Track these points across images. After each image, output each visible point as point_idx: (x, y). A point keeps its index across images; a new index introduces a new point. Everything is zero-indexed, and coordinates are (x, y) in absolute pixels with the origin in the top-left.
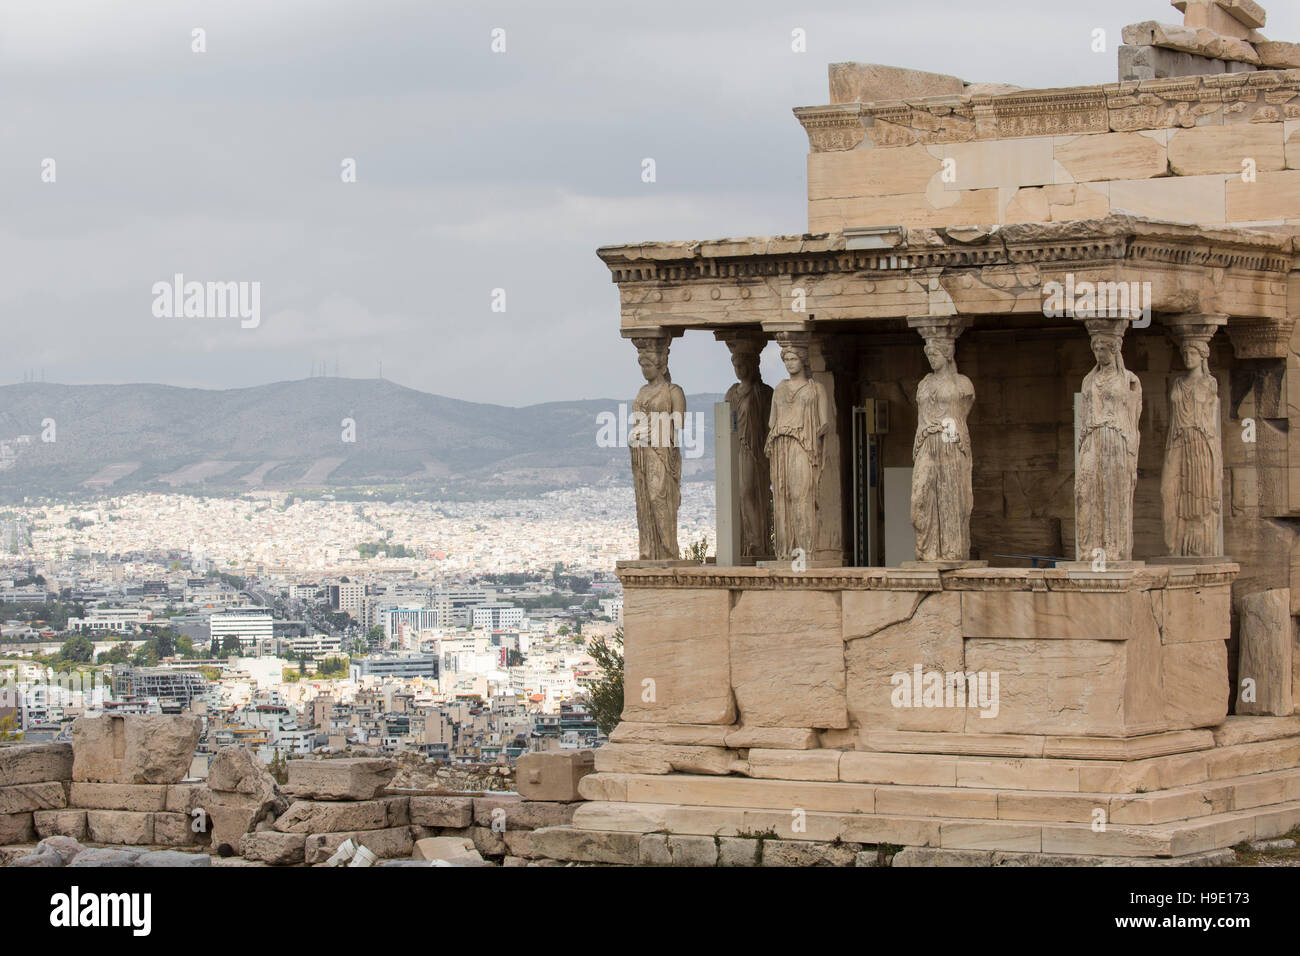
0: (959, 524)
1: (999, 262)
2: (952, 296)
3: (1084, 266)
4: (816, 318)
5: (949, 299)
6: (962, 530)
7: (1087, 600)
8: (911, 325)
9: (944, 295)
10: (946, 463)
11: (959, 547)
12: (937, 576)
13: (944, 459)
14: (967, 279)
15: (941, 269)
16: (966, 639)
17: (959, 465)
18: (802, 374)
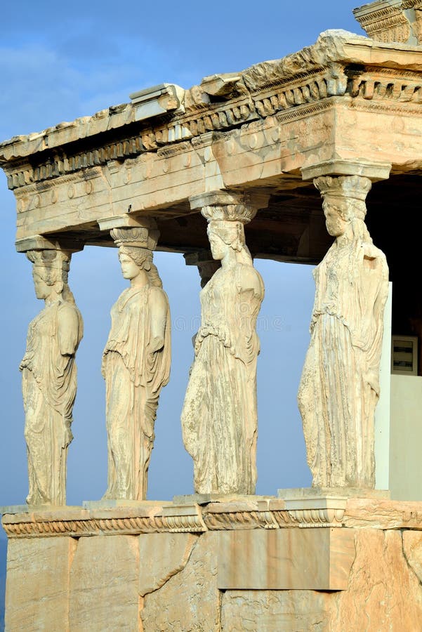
0: (233, 448)
1: (251, 118)
2: (221, 166)
3: (311, 111)
4: (133, 210)
5: (219, 171)
6: (237, 456)
7: (305, 537)
8: (193, 207)
9: (214, 166)
10: (217, 373)
11: (234, 477)
12: (198, 510)
13: (214, 366)
14: (231, 143)
15: (210, 135)
16: (223, 591)
17: (233, 374)
18: (141, 279)
